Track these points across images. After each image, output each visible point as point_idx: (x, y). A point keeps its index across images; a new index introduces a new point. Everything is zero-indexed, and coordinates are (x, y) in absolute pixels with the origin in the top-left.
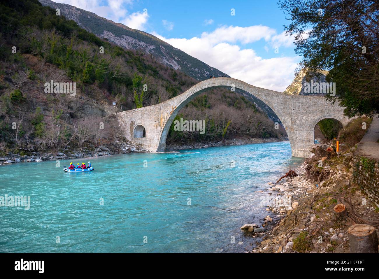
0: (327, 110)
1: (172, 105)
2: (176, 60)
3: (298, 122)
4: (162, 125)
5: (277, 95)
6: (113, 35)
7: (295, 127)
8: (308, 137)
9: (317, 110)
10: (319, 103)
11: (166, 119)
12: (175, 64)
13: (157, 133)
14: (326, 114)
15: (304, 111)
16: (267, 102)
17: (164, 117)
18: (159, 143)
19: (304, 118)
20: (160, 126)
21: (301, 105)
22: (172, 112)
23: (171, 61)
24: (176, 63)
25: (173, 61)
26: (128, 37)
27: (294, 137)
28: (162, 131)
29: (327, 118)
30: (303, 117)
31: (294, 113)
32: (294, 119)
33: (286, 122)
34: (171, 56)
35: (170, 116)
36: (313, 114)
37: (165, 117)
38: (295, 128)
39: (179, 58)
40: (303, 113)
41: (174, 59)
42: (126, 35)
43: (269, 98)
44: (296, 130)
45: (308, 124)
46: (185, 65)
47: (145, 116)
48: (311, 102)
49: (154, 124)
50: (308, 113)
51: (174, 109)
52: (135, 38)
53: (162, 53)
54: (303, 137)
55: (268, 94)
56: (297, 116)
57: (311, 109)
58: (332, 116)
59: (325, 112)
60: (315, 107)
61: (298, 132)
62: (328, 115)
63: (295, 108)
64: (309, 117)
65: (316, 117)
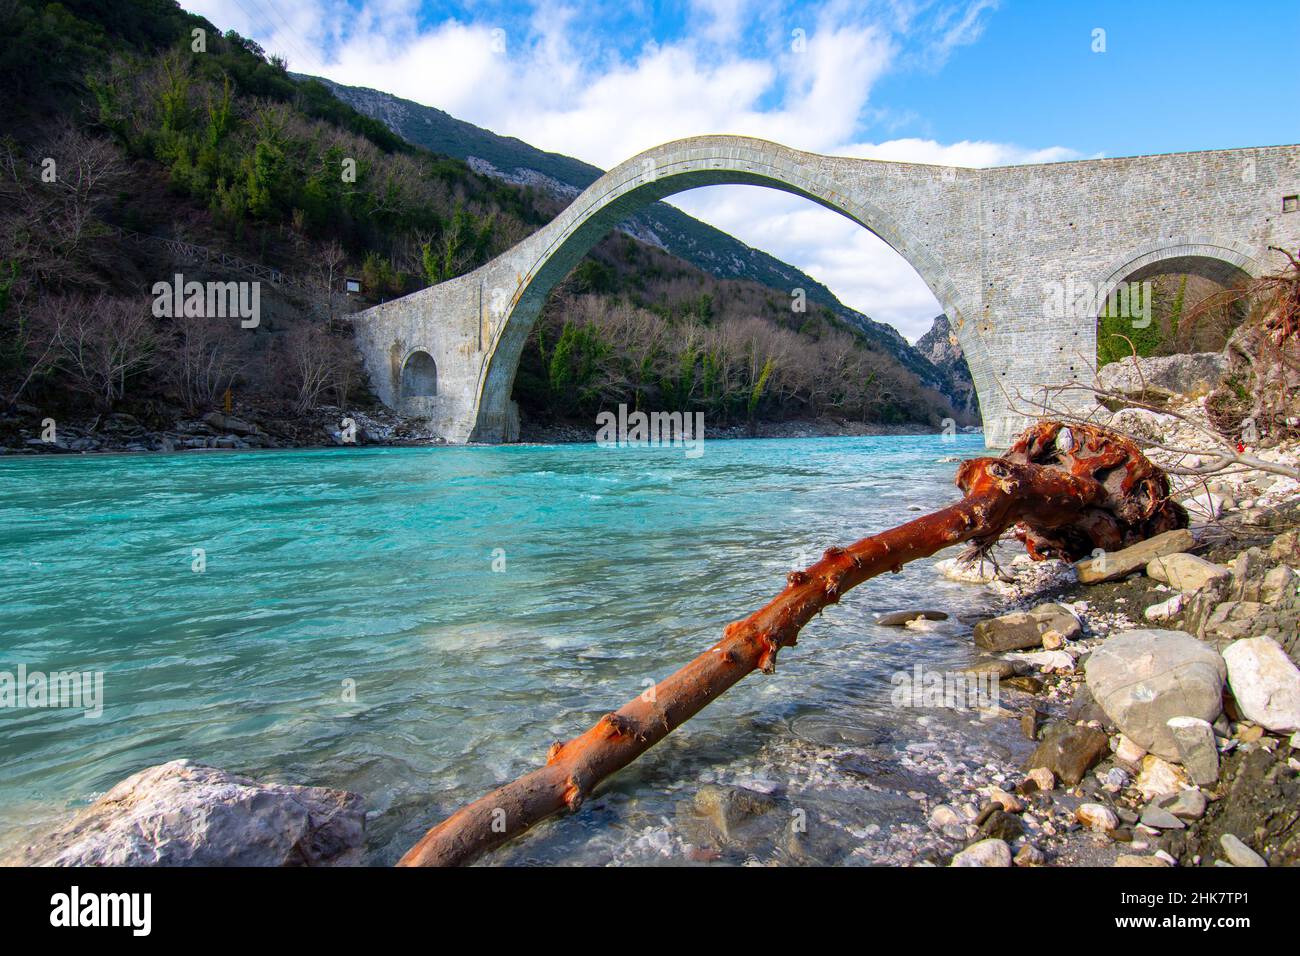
0: (1171, 218)
1: (517, 268)
2: (656, 232)
3: (1016, 292)
4: (485, 345)
5: (915, 178)
6: (491, 168)
7: (999, 313)
8: (1068, 357)
9: (1116, 225)
10: (1125, 190)
11: (498, 322)
13: (472, 377)
14: (1161, 240)
15: (1045, 237)
16: (871, 217)
17: (492, 319)
18: (477, 409)
19: (1048, 267)
20: (480, 349)
21: (1030, 209)
22: (518, 297)
23: (645, 233)
24: (656, 237)
25: (651, 233)
27: (997, 362)
28: (485, 369)
29: (1169, 256)
30: (1039, 264)
31: (998, 249)
32: (997, 279)
33: (957, 294)
34: (644, 222)
35: (511, 310)
36: (1091, 243)
37: (497, 315)
38: (1000, 318)
39: (666, 225)
40: (1039, 248)
41: (652, 228)
42: (525, 166)
43: (882, 197)
44: (1007, 330)
46: (682, 243)
47: (435, 318)
48: (1083, 189)
49: (460, 346)
50: (1067, 242)
51: (525, 285)
52: (550, 175)
54: (1042, 360)
55: (877, 179)
56: (1009, 264)
57: (1083, 220)
58: (1195, 245)
59: (1156, 231)
60: (1104, 209)
61: (1014, 335)
62: (1174, 240)
63: (1000, 228)
64: (1074, 262)
65: (1111, 258)
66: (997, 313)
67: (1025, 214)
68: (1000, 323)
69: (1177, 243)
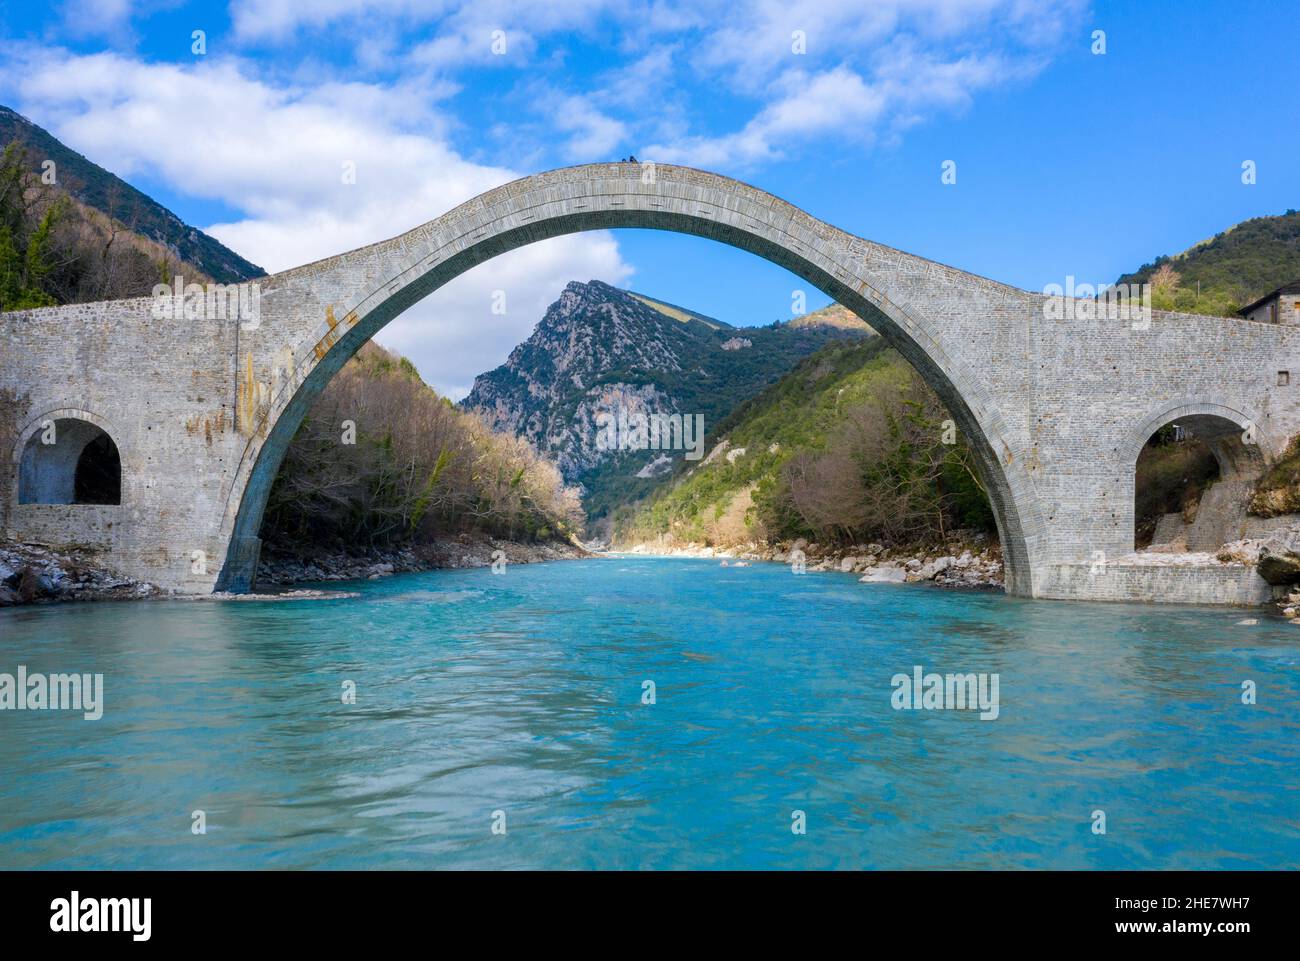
0: (1198, 376)
1: (325, 298)
3: (1064, 432)
4: (247, 422)
5: (960, 287)
7: (1048, 452)
8: (1111, 504)
9: (1153, 375)
10: (1160, 342)
11: (278, 384)
13: (215, 476)
14: (1189, 396)
15: (1091, 377)
16: (910, 323)
17: (265, 375)
18: (228, 534)
19: (1093, 409)
20: (236, 428)
21: (1077, 344)
22: (326, 348)
27: (1045, 505)
28: (250, 465)
29: (1194, 413)
30: (1085, 405)
31: (1046, 382)
32: (1046, 415)
33: (1003, 426)
35: (308, 368)
36: (1132, 390)
37: (276, 372)
38: (1049, 457)
40: (1085, 388)
43: (924, 301)
44: (1055, 471)
45: (1109, 438)
47: (115, 361)
49: (184, 419)
50: (1111, 385)
51: (343, 329)
54: (1087, 505)
55: (918, 279)
56: (1057, 400)
57: (1125, 365)
58: (1215, 405)
59: (1184, 386)
60: (1143, 357)
61: (1061, 477)
62: (1198, 398)
63: (1049, 361)
64: (1116, 407)
65: (1149, 407)
66: (1045, 452)
67: (1072, 350)
68: (1048, 463)
69: (1201, 401)
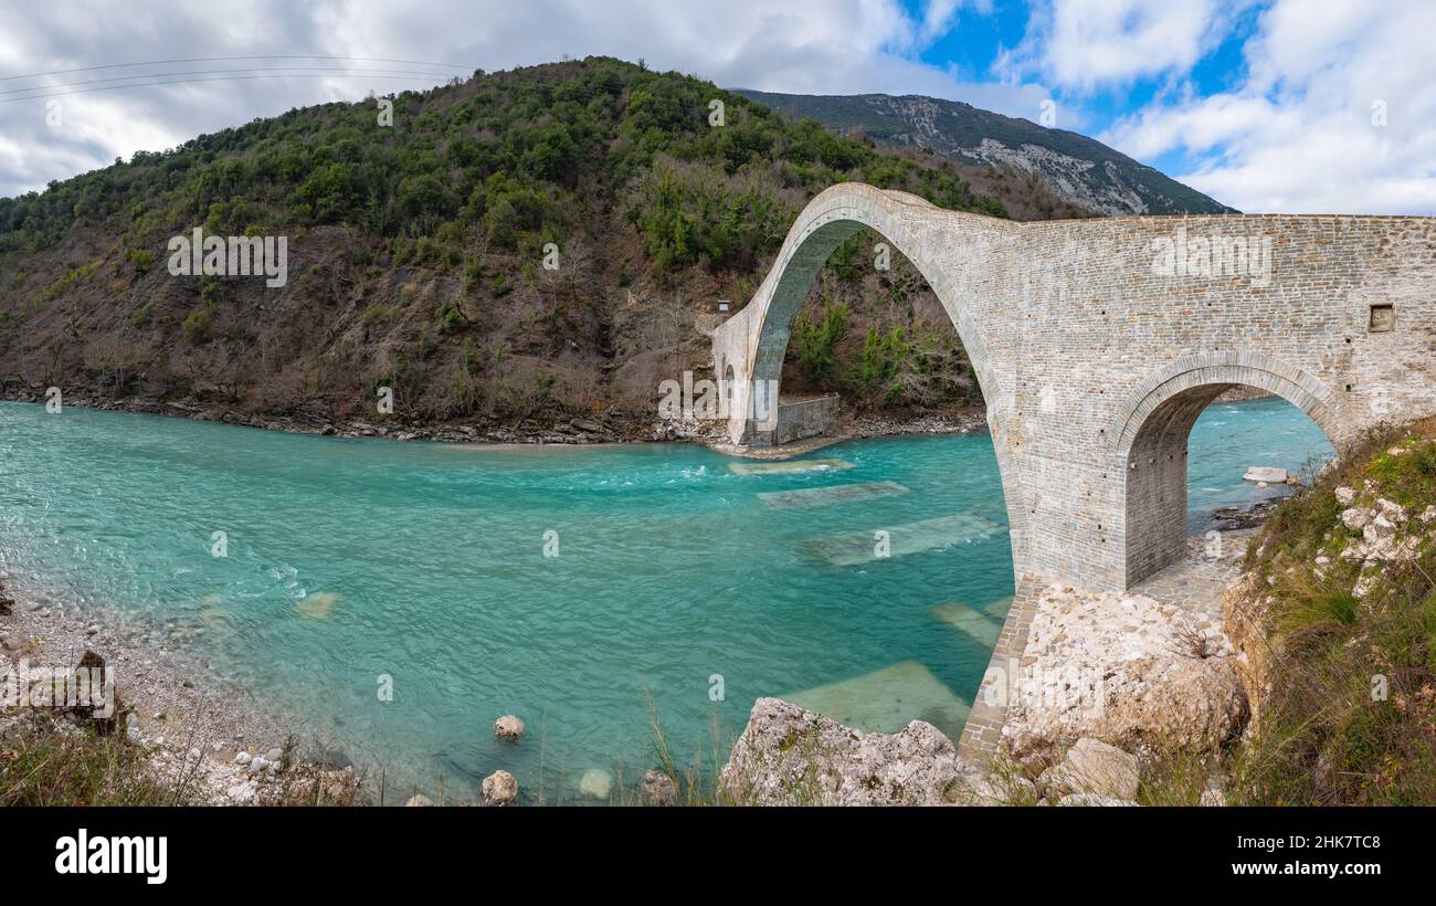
0: (1218, 321)
2: (1138, 193)
6: (1001, 146)
7: (1030, 426)
8: (1096, 509)
9: (1152, 321)
12: (1135, 202)
14: (1203, 353)
15: (1076, 328)
19: (1077, 372)
21: (1063, 285)
23: (1128, 194)
24: (1137, 198)
25: (1133, 194)
26: (1033, 147)
27: (1027, 493)
30: (1070, 365)
31: (1032, 337)
32: (1031, 379)
33: (998, 390)
36: (1122, 345)
38: (1030, 432)
39: (1147, 186)
40: (1070, 342)
41: (1135, 190)
42: (1029, 142)
44: (1036, 452)
45: (1095, 414)
46: (1160, 202)
48: (1118, 261)
50: (1098, 338)
52: (1049, 148)
53: (1109, 177)
54: (1069, 504)
56: (1041, 359)
57: (1116, 309)
58: (1248, 369)
59: (1198, 337)
60: (1140, 294)
61: (1043, 460)
62: (1219, 357)
63: (1035, 308)
64: (1104, 370)
65: (1144, 371)
66: (1028, 425)
67: (1058, 291)
68: (1029, 440)
69: (1223, 361)
